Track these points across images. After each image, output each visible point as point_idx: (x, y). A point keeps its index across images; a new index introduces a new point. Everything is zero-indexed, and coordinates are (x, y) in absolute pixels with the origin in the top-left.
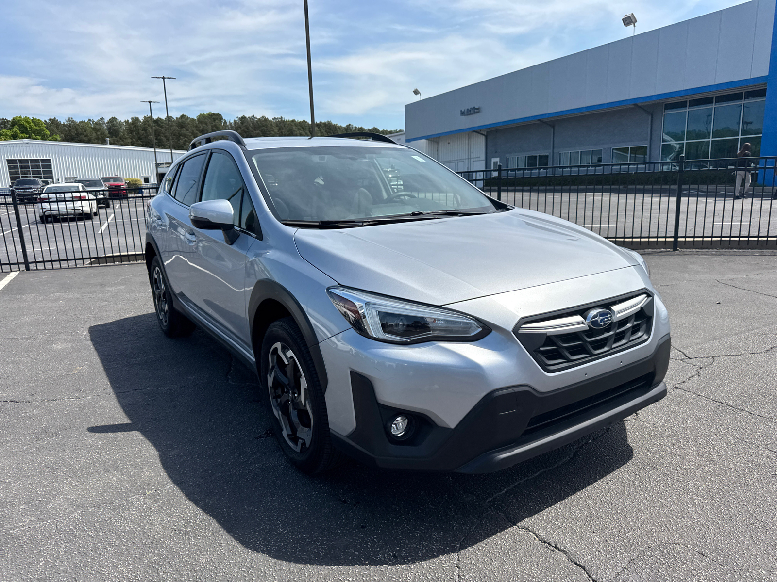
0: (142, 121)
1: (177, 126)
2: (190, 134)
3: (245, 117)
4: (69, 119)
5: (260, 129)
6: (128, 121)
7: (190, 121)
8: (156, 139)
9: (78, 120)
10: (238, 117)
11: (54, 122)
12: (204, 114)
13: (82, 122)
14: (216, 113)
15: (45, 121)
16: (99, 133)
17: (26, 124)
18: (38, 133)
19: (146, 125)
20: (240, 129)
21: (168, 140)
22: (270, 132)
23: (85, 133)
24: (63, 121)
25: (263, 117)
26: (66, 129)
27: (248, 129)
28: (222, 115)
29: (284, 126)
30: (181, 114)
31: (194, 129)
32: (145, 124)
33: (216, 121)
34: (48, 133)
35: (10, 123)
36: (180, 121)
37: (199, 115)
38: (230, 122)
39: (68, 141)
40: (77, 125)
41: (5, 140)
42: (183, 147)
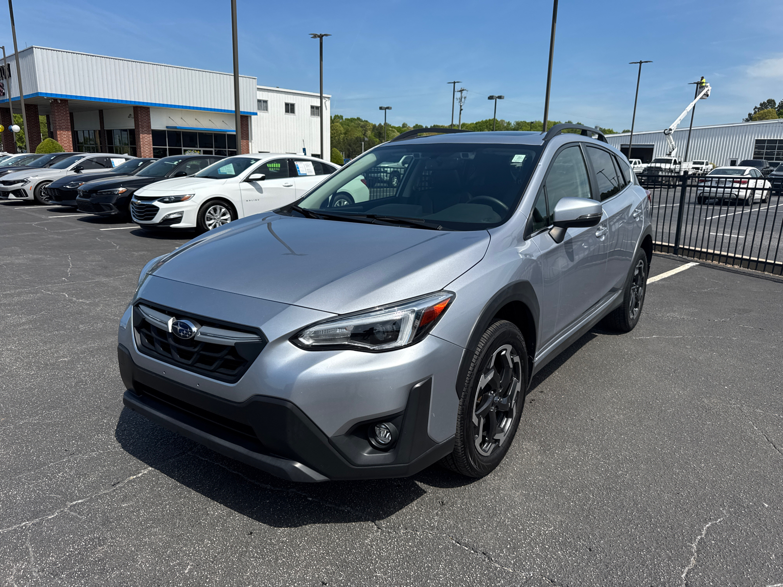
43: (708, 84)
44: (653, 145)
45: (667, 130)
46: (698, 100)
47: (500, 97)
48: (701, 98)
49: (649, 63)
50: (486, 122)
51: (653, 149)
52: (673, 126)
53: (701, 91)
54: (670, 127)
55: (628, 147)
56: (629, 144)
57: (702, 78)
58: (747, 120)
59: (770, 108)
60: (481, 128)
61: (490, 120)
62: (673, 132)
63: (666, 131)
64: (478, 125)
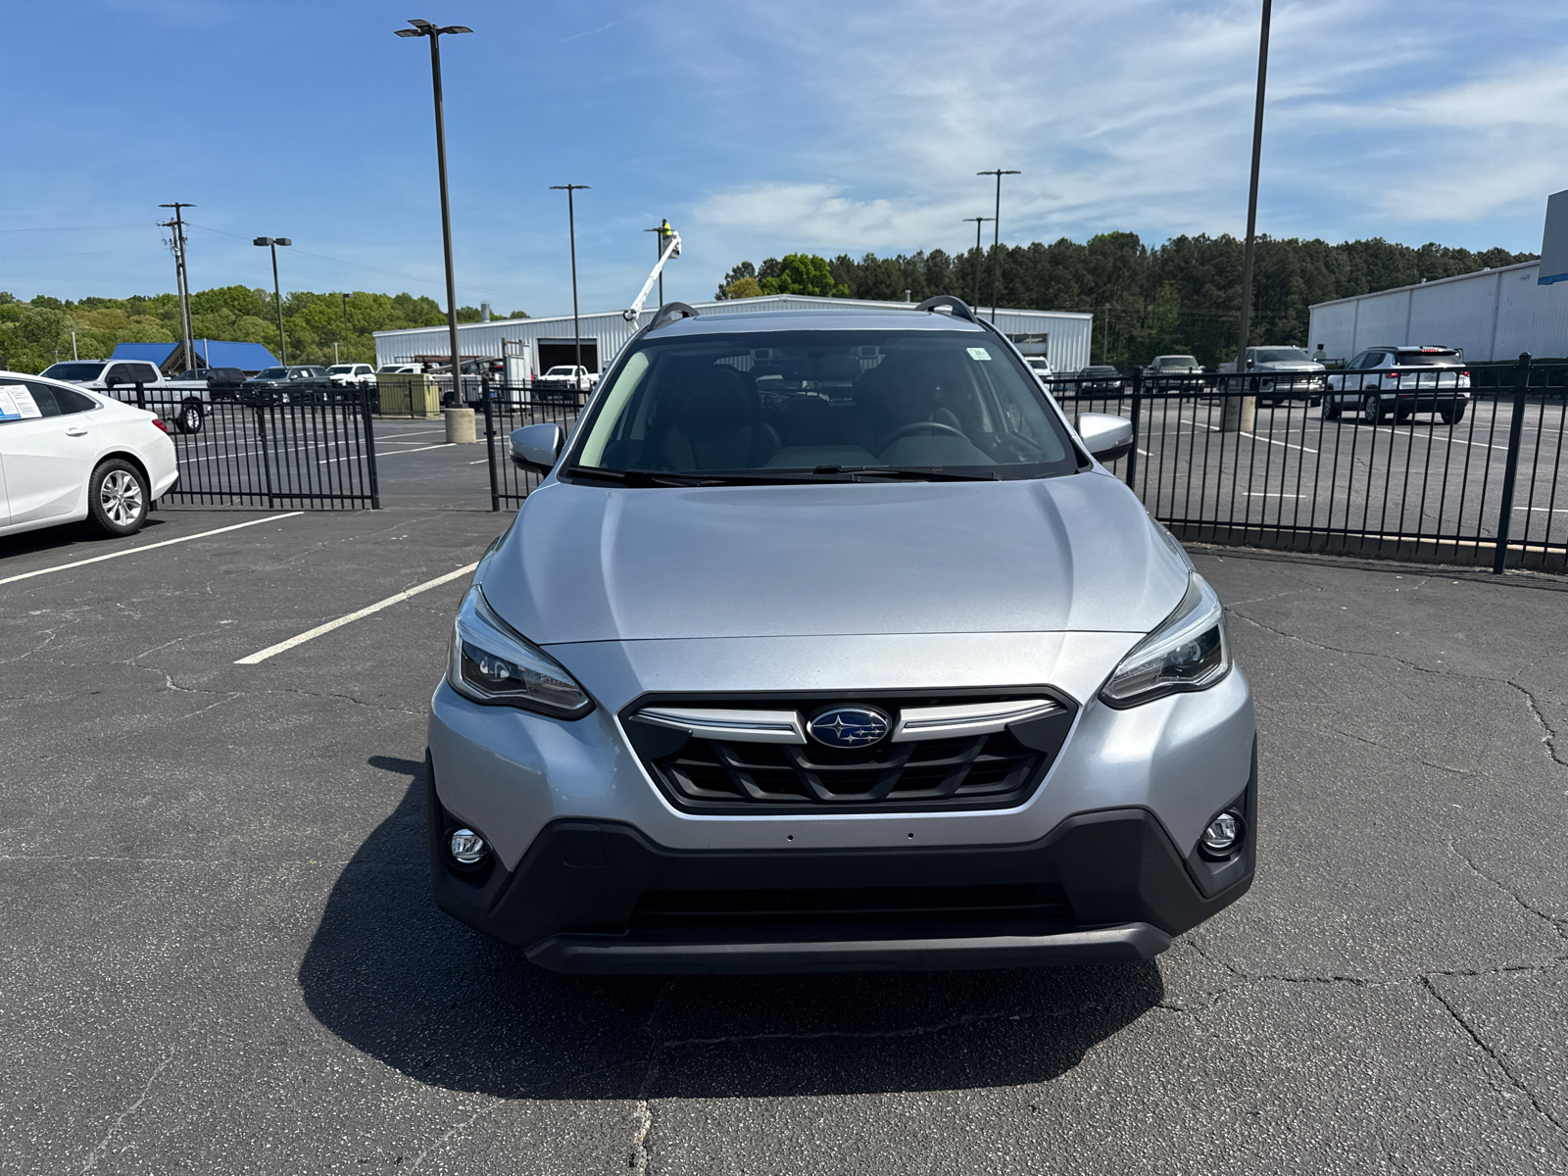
0: (986, 254)
1: (1049, 262)
2: (1070, 277)
3: (1186, 239)
4: (868, 256)
5: (1214, 262)
6: (962, 255)
7: (1074, 250)
8: (1006, 288)
9: (880, 258)
10: (1170, 239)
11: (844, 261)
12: (1103, 235)
13: (887, 260)
14: (1128, 232)
15: (831, 261)
16: (910, 280)
17: (802, 268)
18: (817, 283)
19: (992, 262)
20: (1170, 263)
21: (1029, 290)
22: (1234, 266)
23: (888, 281)
24: (857, 259)
25: (1224, 236)
26: (861, 274)
27: (1186, 263)
28: (1140, 237)
29: (1268, 253)
30: (1059, 238)
31: (1079, 266)
32: (990, 260)
33: (1125, 248)
34: (831, 281)
35: (779, 266)
36: (1056, 251)
37: (1093, 237)
38: (1153, 249)
39: (861, 297)
40: (879, 266)
41: (769, 294)
42: (1052, 302)
43: (676, 233)
44: (595, 340)
45: (626, 311)
46: (665, 263)
47: (282, 242)
48: (670, 257)
49: (584, 190)
50: (222, 292)
51: (595, 346)
52: (637, 305)
53: (666, 243)
54: (632, 308)
55: (574, 343)
56: (574, 337)
57: (664, 222)
58: (718, 298)
59: (747, 277)
60: (213, 305)
61: (229, 289)
62: (637, 315)
63: (626, 314)
64: (203, 299)
